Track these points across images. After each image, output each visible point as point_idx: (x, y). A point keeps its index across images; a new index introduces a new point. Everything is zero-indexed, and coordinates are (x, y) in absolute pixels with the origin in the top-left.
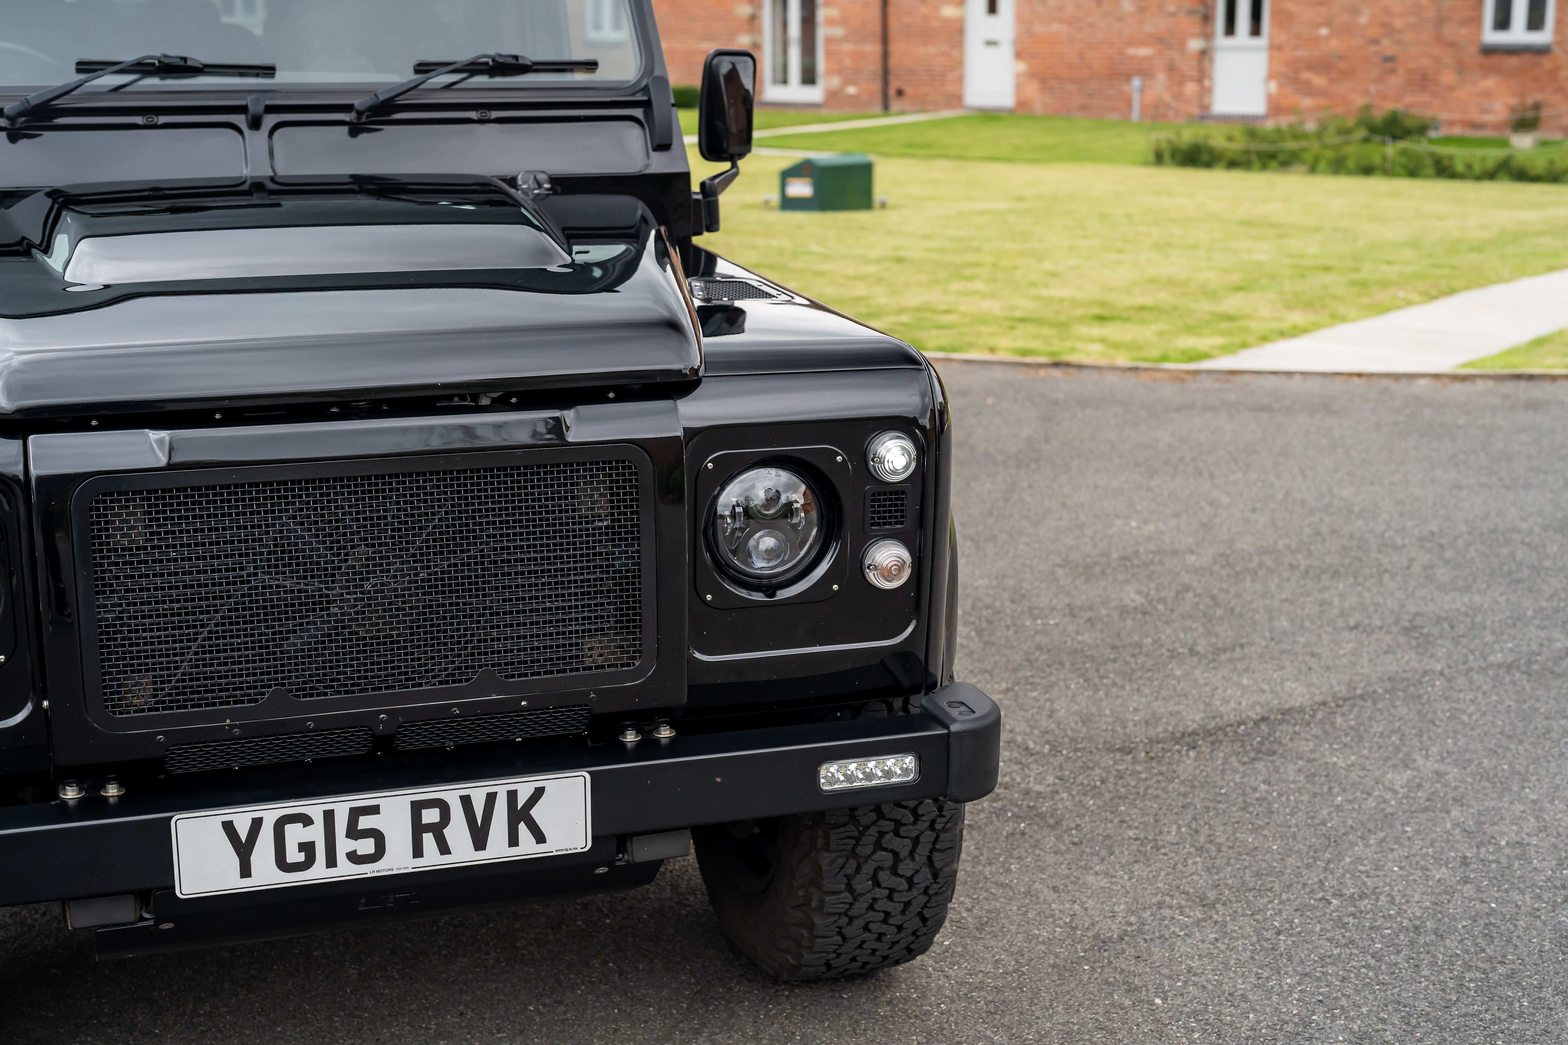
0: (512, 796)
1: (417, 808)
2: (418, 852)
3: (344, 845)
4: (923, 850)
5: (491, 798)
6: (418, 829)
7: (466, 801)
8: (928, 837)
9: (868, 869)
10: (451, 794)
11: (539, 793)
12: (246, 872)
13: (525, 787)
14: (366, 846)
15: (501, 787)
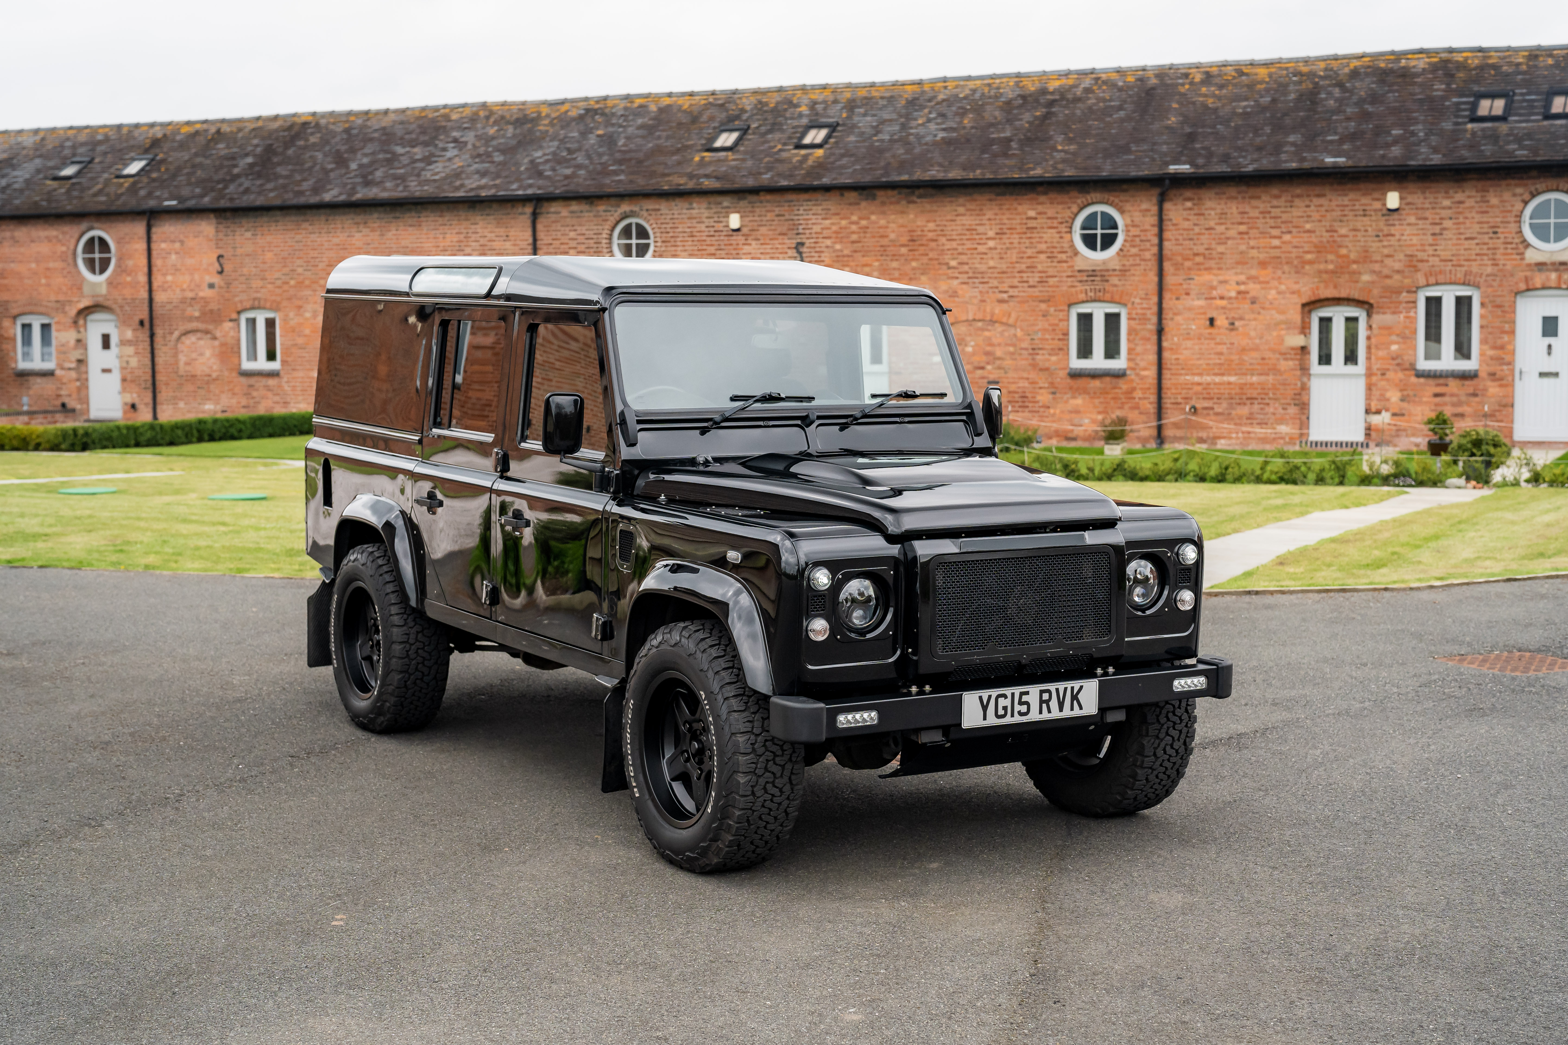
0: (1072, 688)
1: (1042, 692)
2: (1041, 712)
3: (1017, 708)
4: (1183, 736)
5: (1066, 689)
6: (1042, 702)
7: (1057, 690)
8: (1185, 730)
9: (1162, 745)
10: (1052, 687)
11: (1081, 687)
12: (985, 719)
13: (1076, 684)
14: (1024, 709)
15: (1069, 684)
